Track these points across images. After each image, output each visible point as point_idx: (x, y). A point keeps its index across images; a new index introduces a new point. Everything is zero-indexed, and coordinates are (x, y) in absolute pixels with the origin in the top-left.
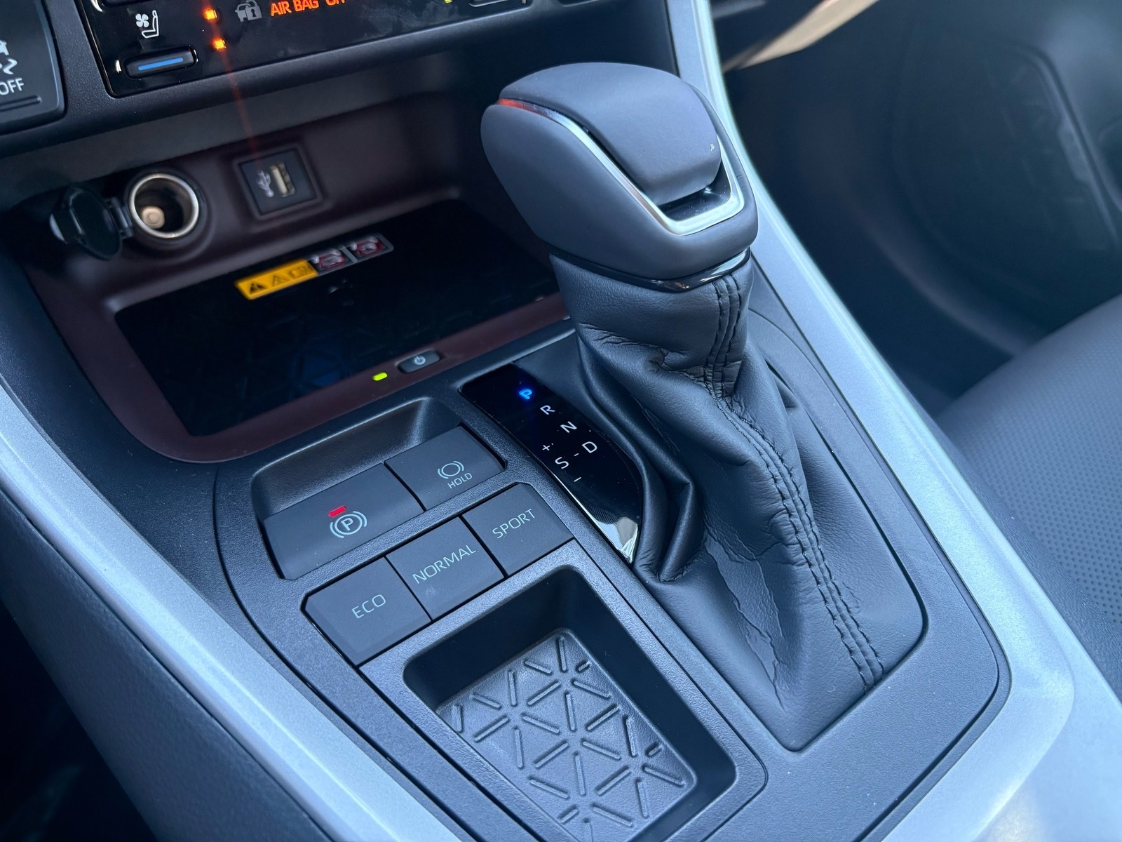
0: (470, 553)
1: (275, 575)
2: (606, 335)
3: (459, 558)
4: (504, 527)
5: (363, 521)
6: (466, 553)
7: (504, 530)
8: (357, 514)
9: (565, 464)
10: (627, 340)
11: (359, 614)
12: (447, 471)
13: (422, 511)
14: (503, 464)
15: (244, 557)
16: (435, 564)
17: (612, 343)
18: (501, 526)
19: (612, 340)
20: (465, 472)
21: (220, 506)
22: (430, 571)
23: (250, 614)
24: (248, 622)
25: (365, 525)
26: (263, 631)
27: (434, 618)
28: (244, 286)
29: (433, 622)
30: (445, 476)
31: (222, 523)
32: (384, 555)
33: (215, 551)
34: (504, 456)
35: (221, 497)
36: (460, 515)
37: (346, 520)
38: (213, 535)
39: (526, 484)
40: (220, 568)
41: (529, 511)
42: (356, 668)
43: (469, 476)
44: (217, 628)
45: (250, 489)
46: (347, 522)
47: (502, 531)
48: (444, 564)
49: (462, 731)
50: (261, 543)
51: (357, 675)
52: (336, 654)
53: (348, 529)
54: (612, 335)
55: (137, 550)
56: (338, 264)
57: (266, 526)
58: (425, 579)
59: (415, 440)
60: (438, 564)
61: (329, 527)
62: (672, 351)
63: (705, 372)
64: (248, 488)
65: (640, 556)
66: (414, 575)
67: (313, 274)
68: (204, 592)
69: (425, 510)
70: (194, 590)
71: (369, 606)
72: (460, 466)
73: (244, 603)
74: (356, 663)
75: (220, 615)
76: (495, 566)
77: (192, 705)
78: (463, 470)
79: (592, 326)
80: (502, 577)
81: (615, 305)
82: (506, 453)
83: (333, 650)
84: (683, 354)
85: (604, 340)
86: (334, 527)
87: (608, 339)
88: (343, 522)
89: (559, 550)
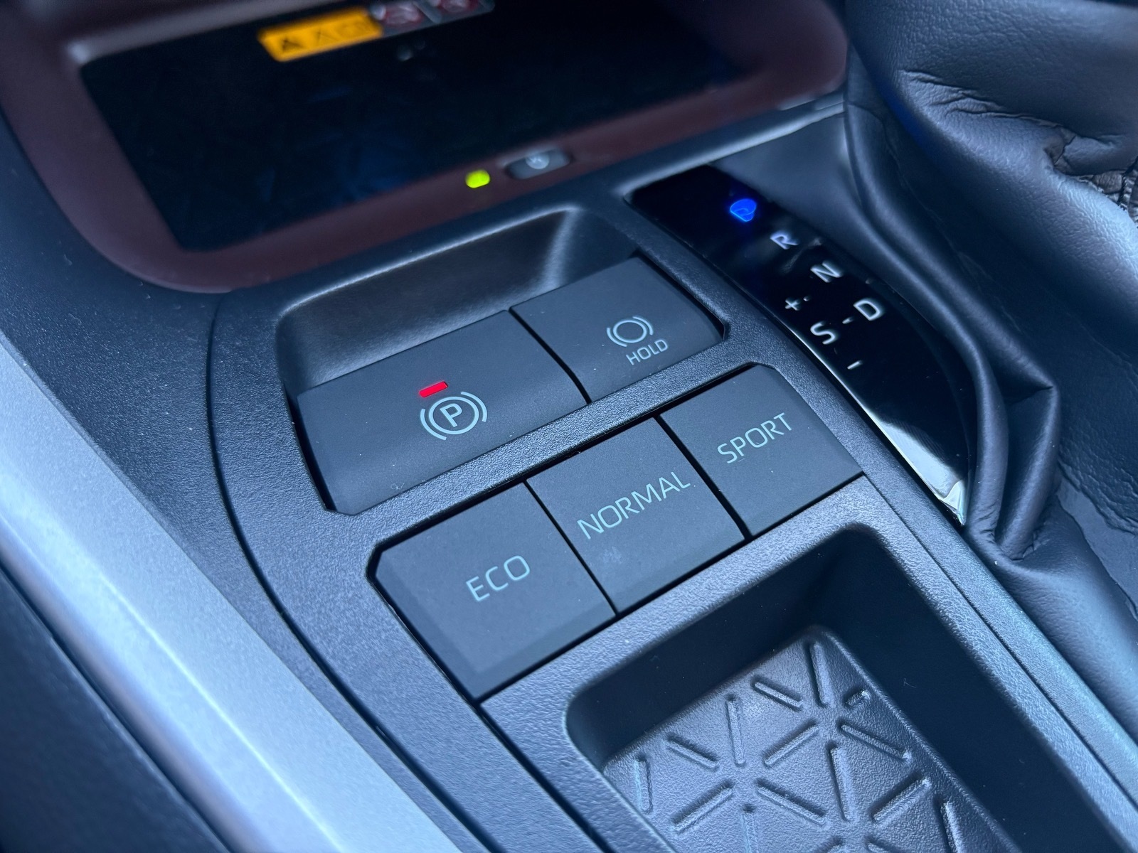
0: (679, 487)
1: (317, 503)
2: (955, 95)
3: (661, 496)
4: (739, 443)
5: (481, 413)
6: (673, 487)
7: (738, 449)
8: (467, 397)
9: (828, 337)
10: (997, 108)
11: (480, 593)
12: (624, 331)
13: (582, 401)
14: (722, 329)
15: (259, 463)
16: (617, 502)
17: (967, 112)
18: (732, 441)
19: (966, 107)
20: (655, 337)
21: (218, 363)
22: (610, 517)
23: (269, 579)
24: (264, 595)
25: (484, 419)
26: (294, 615)
27: (621, 607)
28: (272, 41)
29: (619, 616)
30: (622, 342)
31: (221, 395)
32: (522, 478)
33: (205, 447)
34: (722, 314)
35: (222, 348)
36: (656, 414)
37: (448, 406)
38: (204, 416)
39: (768, 367)
40: (214, 481)
41: (780, 416)
42: (476, 704)
43: (663, 346)
44: (202, 609)
45: (273, 338)
46: (452, 411)
47: (734, 450)
48: (634, 505)
49: (649, 811)
50: (291, 438)
51: (476, 719)
52: (436, 671)
53: (454, 424)
54: (968, 96)
55: (51, 439)
56: (410, 23)
57: (300, 404)
58: (601, 531)
59: (551, 281)
60: (624, 504)
61: (419, 418)
62: (1083, 136)
63: (1123, 184)
64: (270, 336)
65: (977, 514)
66: (580, 522)
67: (372, 33)
68: (182, 529)
69: (589, 401)
70: (161, 524)
71: (499, 578)
72: (647, 327)
73: (257, 555)
74: (476, 694)
75: (209, 578)
76: (728, 517)
77: (145, 772)
78: (651, 332)
79: (927, 77)
80: (741, 538)
81: (998, 31)
82: (726, 309)
83: (429, 663)
84: (1105, 142)
85: (951, 106)
86: (426, 418)
87: (959, 104)
88: (443, 410)
89: (840, 494)
